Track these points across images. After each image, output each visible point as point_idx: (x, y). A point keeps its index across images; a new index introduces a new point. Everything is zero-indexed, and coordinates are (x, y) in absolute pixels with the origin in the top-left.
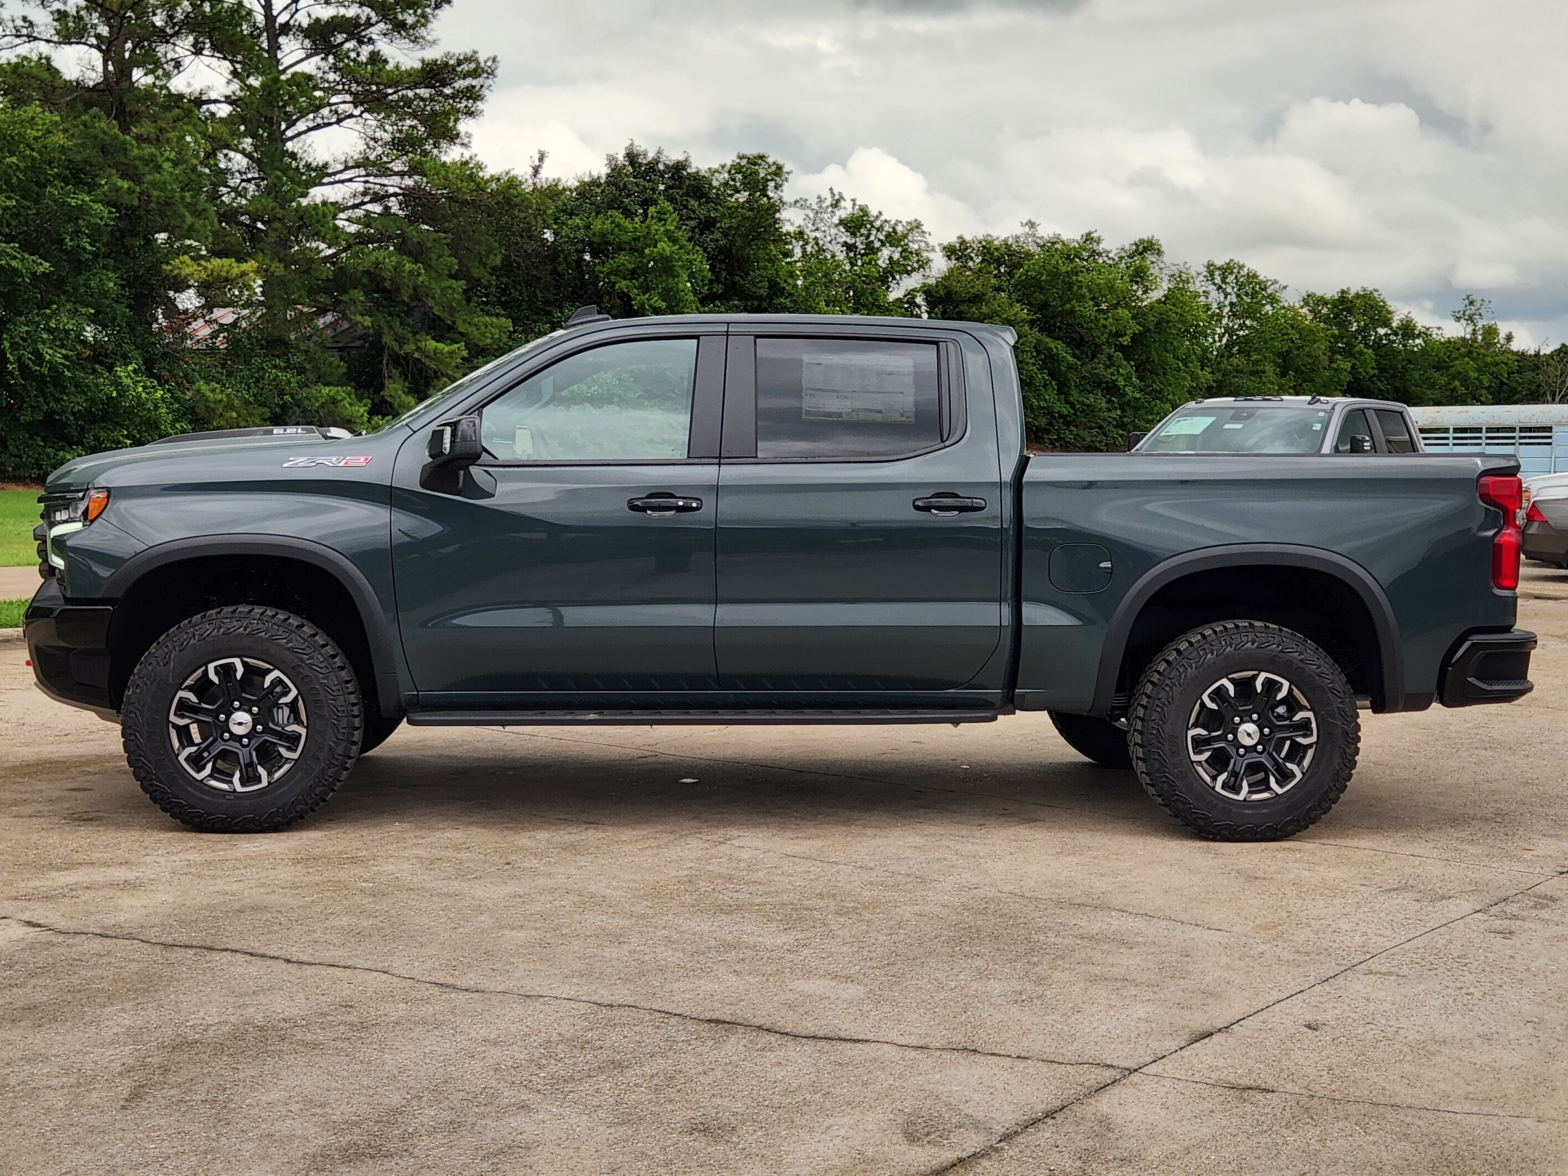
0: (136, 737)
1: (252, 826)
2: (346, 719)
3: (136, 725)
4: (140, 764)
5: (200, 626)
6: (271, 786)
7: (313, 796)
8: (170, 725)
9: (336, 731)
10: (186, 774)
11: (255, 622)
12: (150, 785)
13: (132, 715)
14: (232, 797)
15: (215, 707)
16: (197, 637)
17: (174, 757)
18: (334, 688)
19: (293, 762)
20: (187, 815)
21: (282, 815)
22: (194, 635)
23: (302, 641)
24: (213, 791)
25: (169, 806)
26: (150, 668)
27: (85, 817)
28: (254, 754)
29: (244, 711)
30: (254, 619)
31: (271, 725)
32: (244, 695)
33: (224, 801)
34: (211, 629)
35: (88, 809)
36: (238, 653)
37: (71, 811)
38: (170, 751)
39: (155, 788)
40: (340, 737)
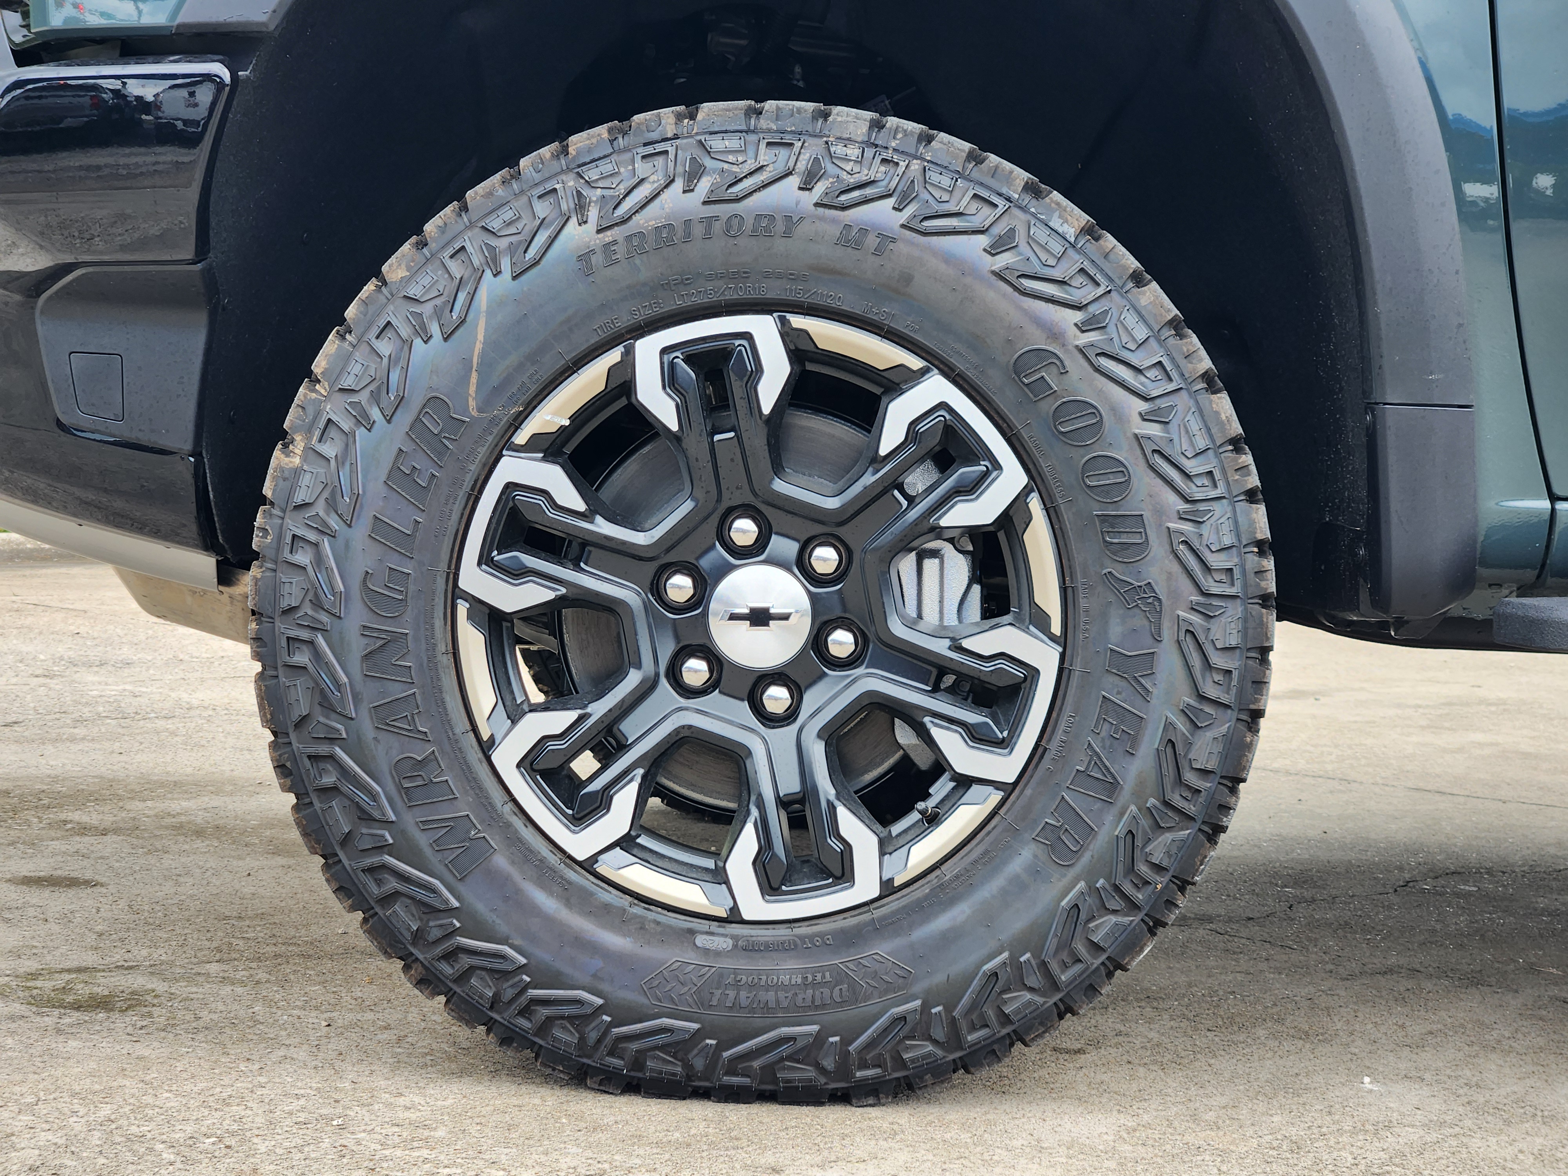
0: (317, 655)
1: (807, 1073)
2: (1235, 610)
3: (317, 604)
4: (329, 780)
5: (606, 167)
6: (893, 904)
7: (1080, 948)
8: (462, 608)
9: (1196, 661)
10: (527, 834)
11: (853, 152)
12: (370, 870)
13: (303, 557)
14: (722, 943)
15: (657, 533)
16: (593, 214)
17: (474, 755)
18: (1191, 466)
19: (996, 797)
20: (525, 1012)
21: (939, 1033)
22: (581, 206)
23: (1057, 247)
24: (638, 910)
25: (446, 969)
26: (385, 347)
27: (83, 991)
28: (817, 752)
29: (773, 562)
30: (847, 141)
31: (898, 629)
32: (780, 486)
33: (691, 957)
34: (657, 180)
35: (90, 959)
36: (773, 291)
37: (30, 965)
38: (461, 724)
39: (393, 884)
40: (1212, 691)
